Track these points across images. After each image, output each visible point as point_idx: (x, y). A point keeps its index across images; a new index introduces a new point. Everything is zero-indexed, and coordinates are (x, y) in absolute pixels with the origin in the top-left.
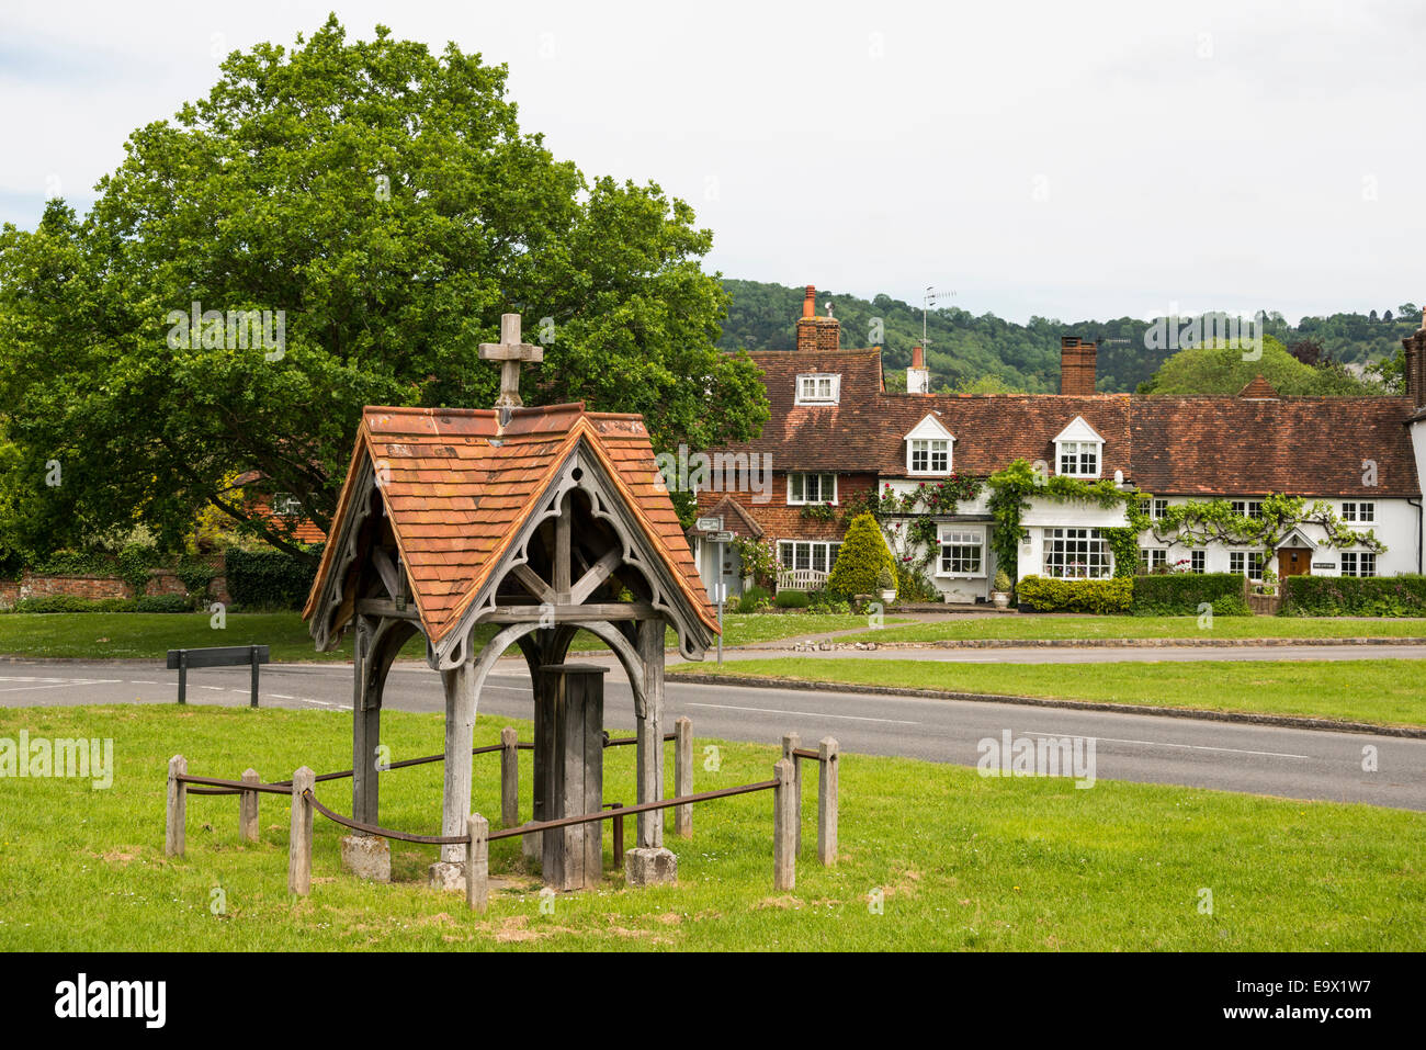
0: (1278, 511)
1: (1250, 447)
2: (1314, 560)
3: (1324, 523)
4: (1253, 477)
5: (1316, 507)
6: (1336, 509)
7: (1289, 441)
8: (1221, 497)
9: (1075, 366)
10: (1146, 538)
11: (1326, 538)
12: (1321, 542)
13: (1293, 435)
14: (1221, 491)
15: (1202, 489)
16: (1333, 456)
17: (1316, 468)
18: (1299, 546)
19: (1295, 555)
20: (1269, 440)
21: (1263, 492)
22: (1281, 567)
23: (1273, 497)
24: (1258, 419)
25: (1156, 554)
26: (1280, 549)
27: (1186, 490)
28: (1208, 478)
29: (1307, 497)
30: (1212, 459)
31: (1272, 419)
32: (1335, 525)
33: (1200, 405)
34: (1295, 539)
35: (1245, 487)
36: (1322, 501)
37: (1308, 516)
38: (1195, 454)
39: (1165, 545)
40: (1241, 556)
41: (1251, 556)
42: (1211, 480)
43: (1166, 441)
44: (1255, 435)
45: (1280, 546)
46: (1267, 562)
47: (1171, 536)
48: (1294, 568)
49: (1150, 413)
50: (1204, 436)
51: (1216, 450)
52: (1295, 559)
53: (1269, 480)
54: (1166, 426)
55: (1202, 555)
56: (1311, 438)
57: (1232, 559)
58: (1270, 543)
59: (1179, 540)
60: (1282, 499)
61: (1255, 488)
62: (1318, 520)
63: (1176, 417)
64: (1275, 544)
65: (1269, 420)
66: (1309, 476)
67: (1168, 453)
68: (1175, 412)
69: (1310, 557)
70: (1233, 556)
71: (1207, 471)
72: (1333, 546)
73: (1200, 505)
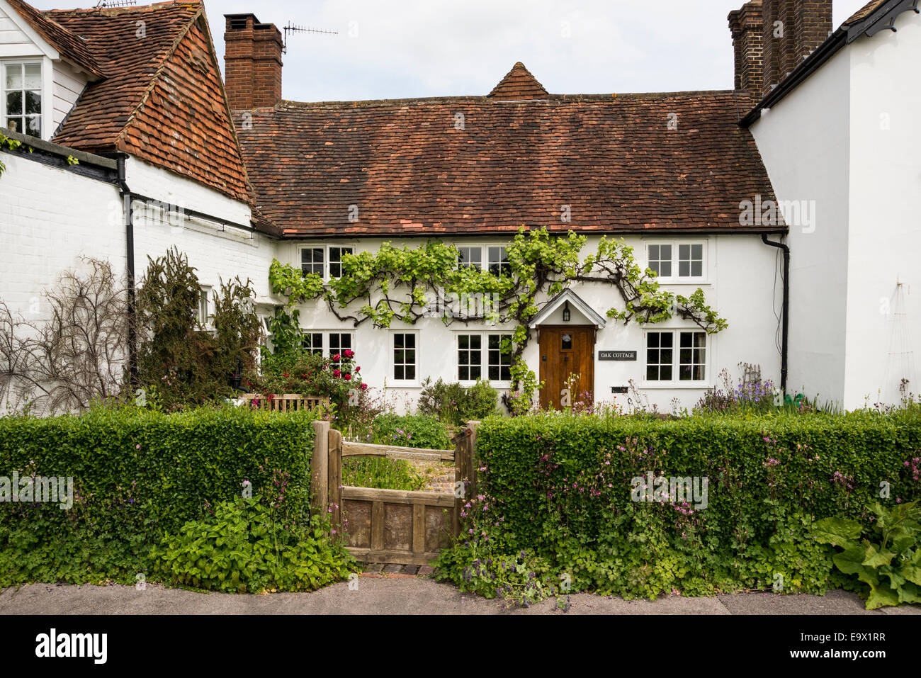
0: (535, 258)
1: (497, 163)
2: (599, 346)
3: (616, 280)
4: (497, 205)
5: (602, 249)
6: (639, 254)
7: (560, 153)
8: (439, 237)
9: (244, 58)
10: (316, 312)
11: (620, 307)
12: (612, 314)
13: (568, 144)
14: (438, 228)
15: (407, 225)
16: (631, 172)
17: (603, 189)
18: (575, 321)
19: (567, 338)
20: (529, 152)
21: (511, 228)
22: (543, 359)
23: (527, 235)
24: (515, 125)
25: (334, 339)
26: (540, 327)
27: (379, 228)
28: (420, 209)
29: (588, 234)
30: (431, 179)
31: (537, 125)
32: (636, 284)
33: (428, 111)
34: (567, 308)
35: (480, 220)
36: (613, 241)
37: (589, 266)
38: (407, 174)
39: (349, 325)
40: (476, 342)
41: (494, 340)
42: (424, 211)
43: (366, 157)
44: (508, 145)
45: (539, 322)
46: (520, 352)
47: (355, 308)
48: (566, 360)
49: (352, 123)
50: (426, 150)
51: (441, 168)
52: (567, 345)
53: (526, 210)
54: (372, 138)
55: (411, 340)
56: (596, 148)
57: (460, 347)
58: (523, 317)
59: (370, 316)
60: (542, 238)
61: (497, 220)
62: (605, 275)
63: (390, 127)
64: (531, 318)
65: (531, 126)
66: (593, 201)
67: (365, 174)
68: (390, 121)
69: (593, 341)
70: (463, 341)
71: (420, 199)
72: (632, 322)
73: (403, 253)
